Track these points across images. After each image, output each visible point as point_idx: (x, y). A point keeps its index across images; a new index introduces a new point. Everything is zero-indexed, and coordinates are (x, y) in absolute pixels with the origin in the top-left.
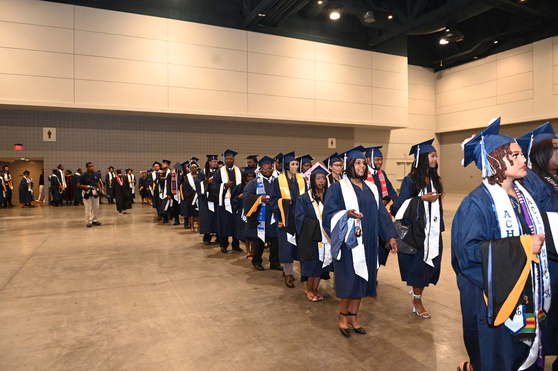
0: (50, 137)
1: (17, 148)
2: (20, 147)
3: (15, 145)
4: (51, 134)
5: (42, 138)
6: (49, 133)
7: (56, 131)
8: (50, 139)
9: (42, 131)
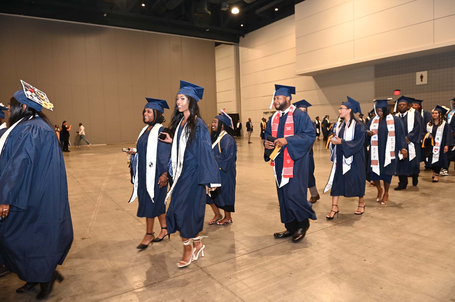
5: (415, 82)
6: (422, 77)
7: (428, 74)
8: (422, 82)
9: (415, 75)
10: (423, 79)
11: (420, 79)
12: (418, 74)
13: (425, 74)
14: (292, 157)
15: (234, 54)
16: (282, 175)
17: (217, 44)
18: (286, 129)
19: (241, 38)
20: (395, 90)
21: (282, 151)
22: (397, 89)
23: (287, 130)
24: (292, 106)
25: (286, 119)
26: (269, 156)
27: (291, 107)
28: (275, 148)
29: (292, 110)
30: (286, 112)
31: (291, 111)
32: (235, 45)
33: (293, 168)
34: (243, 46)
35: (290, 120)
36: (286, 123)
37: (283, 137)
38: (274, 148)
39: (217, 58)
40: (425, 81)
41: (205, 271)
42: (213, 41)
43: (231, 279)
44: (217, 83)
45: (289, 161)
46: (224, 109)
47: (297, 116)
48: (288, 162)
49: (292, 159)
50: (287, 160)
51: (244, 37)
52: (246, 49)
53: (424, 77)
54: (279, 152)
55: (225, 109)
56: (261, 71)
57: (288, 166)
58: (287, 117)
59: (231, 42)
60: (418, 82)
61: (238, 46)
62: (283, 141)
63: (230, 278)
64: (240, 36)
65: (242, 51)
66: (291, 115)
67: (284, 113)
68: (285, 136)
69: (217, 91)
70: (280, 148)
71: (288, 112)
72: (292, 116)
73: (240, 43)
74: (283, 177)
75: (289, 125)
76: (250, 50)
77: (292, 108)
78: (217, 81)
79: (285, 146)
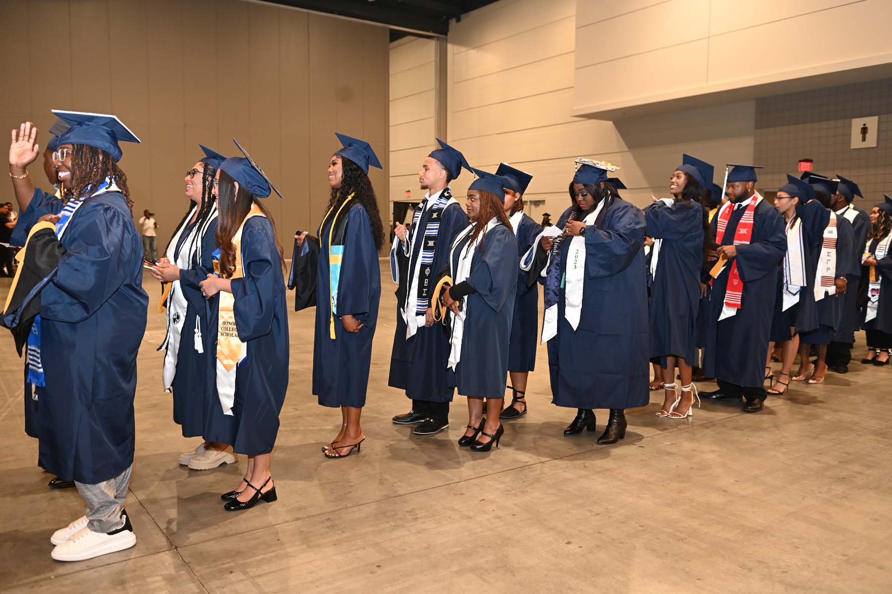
0: (864, 139)
1: (802, 167)
2: (808, 164)
3: (800, 161)
4: (867, 133)
5: (849, 143)
6: (864, 130)
7: (879, 122)
8: (864, 143)
9: (850, 126)
10: (867, 135)
11: (861, 136)
12: (857, 124)
13: (872, 122)
14: (742, 277)
15: (436, 62)
16: (724, 301)
17: (395, 36)
18: (740, 231)
19: (453, 23)
20: (802, 159)
21: (728, 265)
22: (806, 157)
23: (740, 233)
24: (756, 196)
25: (743, 215)
26: (709, 272)
27: (754, 197)
28: (718, 259)
29: (755, 203)
30: (744, 204)
31: (753, 203)
32: (438, 38)
33: (741, 294)
34: (456, 42)
35: (748, 218)
36: (741, 221)
37: (732, 244)
38: (716, 259)
39: (392, 71)
40: (872, 140)
41: (181, 554)
42: (384, 27)
43: (232, 575)
44: (391, 130)
45: (736, 282)
46: (407, 192)
47: (762, 214)
48: (734, 283)
49: (741, 279)
50: (734, 280)
51: (458, 20)
52: (464, 49)
53: (869, 130)
54: (723, 266)
55: (409, 191)
56: (495, 104)
57: (734, 289)
58: (744, 213)
59: (429, 31)
60: (856, 142)
61: (446, 41)
62: (729, 249)
63: (231, 572)
64: (450, 17)
65: (454, 54)
66: (751, 211)
67: (741, 205)
68: (737, 242)
69: (391, 149)
70: (725, 261)
71: (748, 205)
72: (753, 213)
73: (449, 34)
74: (724, 305)
75: (745, 226)
76: (472, 53)
77: (755, 199)
78: (391, 124)
79: (734, 258)
